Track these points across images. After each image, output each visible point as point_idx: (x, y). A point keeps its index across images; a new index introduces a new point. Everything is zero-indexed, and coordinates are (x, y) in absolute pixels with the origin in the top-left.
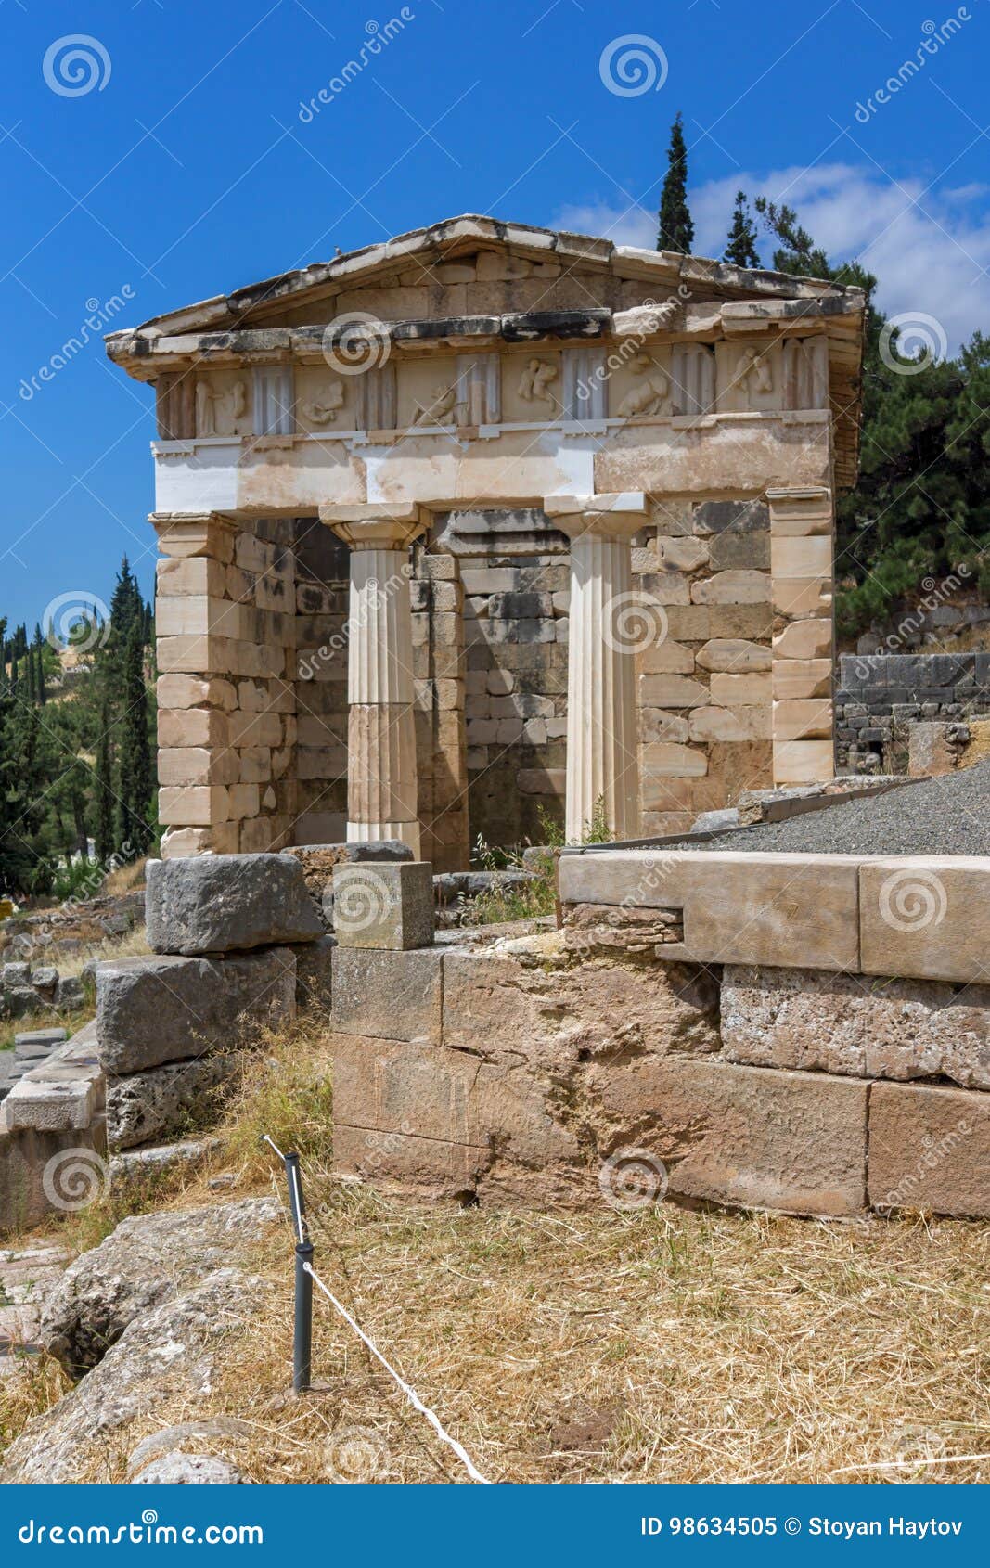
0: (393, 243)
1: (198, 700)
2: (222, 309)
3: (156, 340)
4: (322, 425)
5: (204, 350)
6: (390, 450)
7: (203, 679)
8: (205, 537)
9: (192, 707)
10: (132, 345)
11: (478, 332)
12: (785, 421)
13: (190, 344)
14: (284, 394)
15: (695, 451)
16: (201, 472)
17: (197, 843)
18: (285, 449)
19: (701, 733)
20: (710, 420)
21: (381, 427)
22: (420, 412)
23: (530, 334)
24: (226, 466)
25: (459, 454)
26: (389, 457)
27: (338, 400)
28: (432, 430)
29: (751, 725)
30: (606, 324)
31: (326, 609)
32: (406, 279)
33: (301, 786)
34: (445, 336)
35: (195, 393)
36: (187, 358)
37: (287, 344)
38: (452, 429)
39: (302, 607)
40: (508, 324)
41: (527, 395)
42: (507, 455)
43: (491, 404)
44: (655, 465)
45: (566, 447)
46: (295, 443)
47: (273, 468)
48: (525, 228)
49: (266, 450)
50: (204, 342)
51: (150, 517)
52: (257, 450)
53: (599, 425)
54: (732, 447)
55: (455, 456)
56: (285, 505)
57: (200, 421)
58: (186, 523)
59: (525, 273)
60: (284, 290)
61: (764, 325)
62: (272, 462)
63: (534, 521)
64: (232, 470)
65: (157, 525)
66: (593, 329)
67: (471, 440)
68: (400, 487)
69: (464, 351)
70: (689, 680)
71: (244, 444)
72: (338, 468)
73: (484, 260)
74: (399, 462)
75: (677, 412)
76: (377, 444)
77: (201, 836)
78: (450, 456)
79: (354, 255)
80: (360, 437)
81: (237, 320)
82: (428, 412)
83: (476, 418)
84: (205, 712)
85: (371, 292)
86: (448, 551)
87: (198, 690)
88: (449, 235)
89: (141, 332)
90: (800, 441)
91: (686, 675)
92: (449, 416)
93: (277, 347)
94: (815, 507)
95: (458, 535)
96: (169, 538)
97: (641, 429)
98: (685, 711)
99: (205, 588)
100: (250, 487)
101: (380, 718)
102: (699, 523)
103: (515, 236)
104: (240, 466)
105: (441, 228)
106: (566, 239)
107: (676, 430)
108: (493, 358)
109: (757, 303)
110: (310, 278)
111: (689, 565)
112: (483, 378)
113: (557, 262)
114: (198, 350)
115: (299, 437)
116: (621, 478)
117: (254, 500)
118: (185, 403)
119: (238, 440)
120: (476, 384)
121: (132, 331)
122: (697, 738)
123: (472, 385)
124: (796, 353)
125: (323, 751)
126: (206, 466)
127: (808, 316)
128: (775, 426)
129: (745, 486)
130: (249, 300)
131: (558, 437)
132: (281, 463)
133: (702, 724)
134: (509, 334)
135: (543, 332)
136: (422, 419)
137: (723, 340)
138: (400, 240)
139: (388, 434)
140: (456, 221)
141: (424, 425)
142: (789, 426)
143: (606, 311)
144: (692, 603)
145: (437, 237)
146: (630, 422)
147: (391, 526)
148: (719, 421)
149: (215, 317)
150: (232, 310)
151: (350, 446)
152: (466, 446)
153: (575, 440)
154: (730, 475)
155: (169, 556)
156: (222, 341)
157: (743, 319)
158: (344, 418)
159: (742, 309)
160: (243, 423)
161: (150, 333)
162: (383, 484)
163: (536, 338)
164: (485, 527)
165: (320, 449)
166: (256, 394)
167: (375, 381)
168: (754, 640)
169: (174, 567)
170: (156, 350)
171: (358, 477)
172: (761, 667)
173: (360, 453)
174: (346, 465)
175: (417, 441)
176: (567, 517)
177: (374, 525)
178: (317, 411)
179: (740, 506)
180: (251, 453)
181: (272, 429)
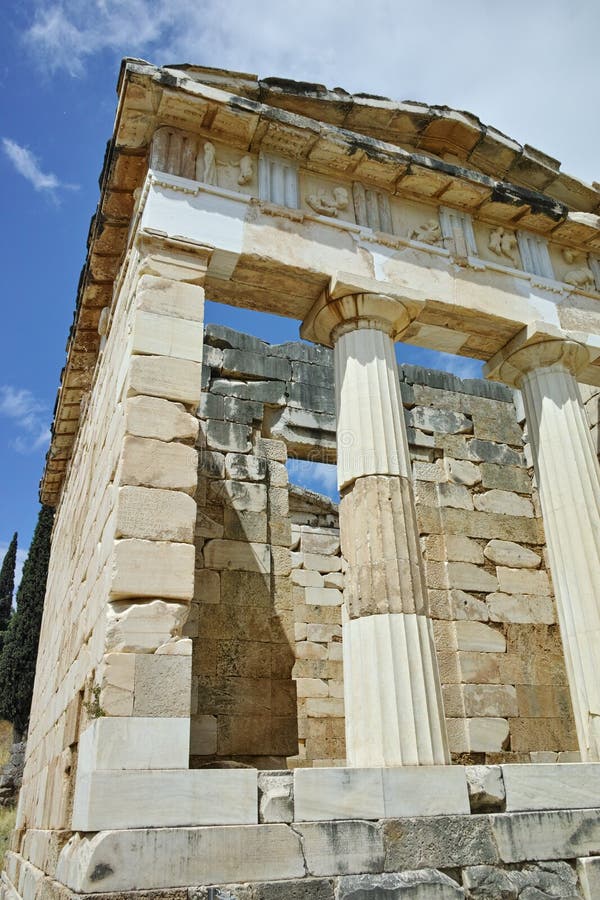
0: (404, 102)
1: (184, 433)
2: (254, 84)
3: (184, 80)
4: (326, 215)
5: (234, 105)
6: (393, 251)
7: (190, 411)
8: (202, 267)
9: (175, 440)
10: (157, 76)
11: (479, 181)
13: (224, 97)
14: (292, 181)
17: (172, 623)
18: (295, 220)
19: (497, 615)
21: (381, 229)
22: (416, 231)
23: (516, 199)
24: (233, 216)
25: (454, 275)
26: (392, 257)
27: (343, 202)
28: (428, 247)
29: (531, 610)
30: (565, 211)
34: (452, 174)
35: (201, 149)
36: (212, 110)
38: (446, 253)
40: (500, 187)
41: (498, 250)
42: (492, 286)
43: (472, 245)
45: (536, 294)
46: (305, 219)
47: (281, 232)
48: (500, 134)
50: (234, 99)
52: (267, 213)
53: (559, 286)
55: (450, 274)
56: (294, 265)
57: (204, 173)
58: (184, 248)
60: (314, 95)
62: (281, 227)
64: (239, 223)
65: (150, 241)
66: (558, 211)
67: (462, 266)
69: (448, 204)
70: (481, 570)
71: (252, 203)
72: (346, 252)
76: (382, 243)
77: (177, 615)
78: (447, 273)
80: (367, 232)
81: (269, 98)
82: (424, 234)
83: (462, 253)
84: (191, 451)
86: (281, 437)
87: (183, 422)
91: (479, 565)
92: (440, 243)
93: (308, 129)
95: (291, 427)
96: (159, 257)
97: (583, 297)
98: (482, 595)
99: (202, 316)
100: (258, 240)
101: (401, 491)
102: (471, 453)
104: (246, 220)
108: (469, 217)
110: (337, 96)
111: (471, 482)
112: (463, 227)
114: (228, 103)
115: (307, 215)
118: (188, 153)
119: (245, 198)
120: (458, 229)
121: (157, 65)
122: (495, 619)
123: (456, 229)
130: (280, 89)
131: (528, 285)
132: (289, 230)
133: (496, 608)
134: (500, 192)
135: (524, 200)
139: (389, 238)
141: (421, 242)
144: (475, 509)
145: (437, 112)
146: (577, 290)
149: (246, 87)
150: (261, 89)
151: (357, 236)
152: (458, 269)
153: (541, 290)
155: (158, 275)
156: (252, 105)
158: (345, 218)
160: (249, 190)
161: (177, 73)
162: (389, 276)
163: (518, 204)
164: (314, 424)
165: (329, 231)
166: (264, 171)
167: (374, 200)
168: (521, 544)
169: (163, 287)
170: (183, 86)
171: (366, 264)
172: (530, 565)
173: (366, 245)
174: (355, 251)
175: (417, 252)
176: (548, 344)
177: (389, 301)
178: (323, 204)
179: (496, 447)
180: (259, 212)
181: (279, 199)
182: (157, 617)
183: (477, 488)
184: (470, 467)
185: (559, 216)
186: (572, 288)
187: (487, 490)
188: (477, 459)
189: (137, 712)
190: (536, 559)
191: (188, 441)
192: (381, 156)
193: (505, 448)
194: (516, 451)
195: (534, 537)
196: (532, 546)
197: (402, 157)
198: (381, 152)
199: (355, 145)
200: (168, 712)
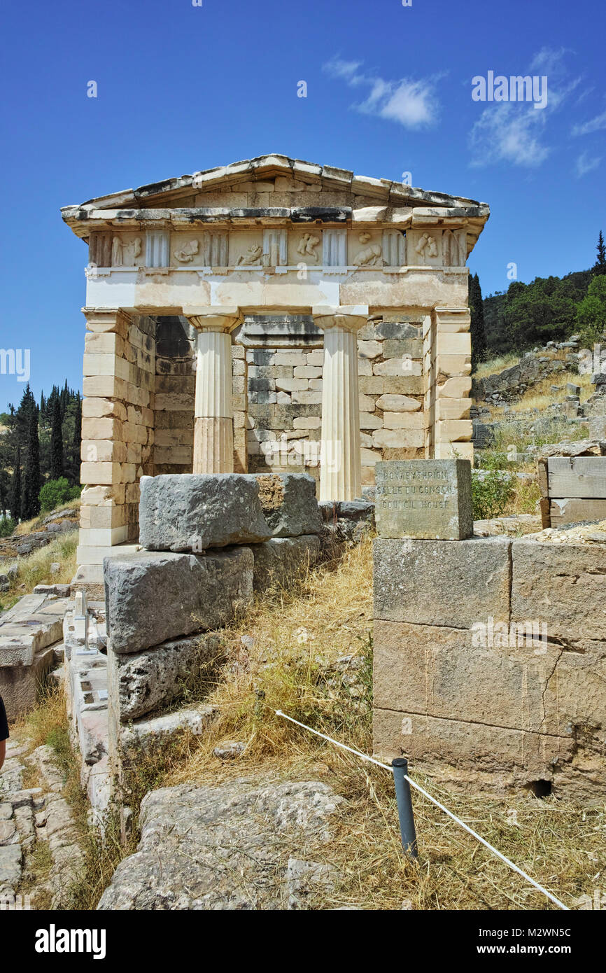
0: (230, 167)
1: (107, 412)
2: (131, 196)
3: (92, 211)
4: (185, 263)
5: (120, 218)
6: (224, 278)
7: (110, 401)
8: (115, 322)
9: (103, 416)
10: (77, 214)
11: (278, 216)
12: (444, 272)
13: (112, 214)
14: (164, 245)
15: (396, 285)
16: (114, 285)
17: (103, 495)
18: (164, 275)
19: (378, 443)
20: (403, 269)
21: (219, 265)
22: (242, 258)
23: (307, 218)
24: (130, 283)
25: (263, 282)
26: (223, 282)
27: (195, 250)
28: (248, 268)
29: (405, 439)
30: (349, 215)
31: (172, 372)
32: (235, 188)
33: (155, 468)
34: (259, 216)
35: (112, 243)
36: (109, 222)
37: (168, 217)
38: (260, 268)
39: (159, 371)
40: (295, 213)
41: (303, 251)
42: (291, 283)
43: (283, 256)
44: (373, 292)
45: (323, 280)
46: (170, 272)
47: (156, 285)
48: (305, 163)
49: (152, 275)
50: (120, 213)
51: (83, 310)
52: (147, 275)
53: (344, 269)
54: (417, 284)
55: (261, 283)
56: (162, 305)
57: (114, 259)
58: (104, 313)
59: (302, 189)
60: (168, 188)
61: (435, 220)
62: (156, 282)
63: (289, 329)
64: (132, 286)
65: (86, 314)
66: (342, 217)
67: (271, 274)
68: (229, 298)
69: (268, 227)
70: (372, 415)
71: (140, 271)
72: (194, 287)
73: (278, 180)
74: (228, 284)
75: (385, 264)
76: (216, 274)
77: (106, 491)
78: (259, 283)
79: (208, 172)
80: (207, 270)
81: (140, 203)
82: (247, 258)
83: (274, 263)
84: (111, 420)
85: (216, 194)
86: (241, 343)
87: (107, 407)
88: (263, 164)
89: (83, 207)
90: (453, 283)
91: (371, 412)
92: (259, 261)
93: (163, 218)
94: (461, 317)
95: (247, 335)
96: (93, 321)
97: (366, 272)
98: (370, 431)
99: (114, 350)
100: (143, 295)
101: (214, 425)
102: (377, 334)
103: (299, 167)
104: (137, 283)
105: (258, 160)
106: (328, 170)
107: (385, 274)
108: (284, 232)
109: (432, 208)
110: (183, 183)
111: (373, 355)
112: (278, 242)
113: (320, 184)
114: (116, 218)
115: (172, 269)
116: (355, 298)
117: (144, 302)
118: (106, 247)
119: (136, 269)
120: (274, 244)
121: (78, 206)
122: (377, 446)
123: (272, 245)
124: (450, 237)
125: (169, 449)
126: (117, 283)
127: (460, 217)
128: (440, 274)
129: (423, 305)
130: (147, 193)
131: (320, 275)
132: (161, 283)
133: (378, 439)
134: (295, 217)
135: (314, 217)
136: (243, 262)
137: (410, 229)
138: (234, 165)
139: (224, 269)
140: (267, 157)
141: (244, 265)
142: (447, 274)
143: (349, 209)
144: (374, 375)
145: (255, 165)
146: (360, 268)
147: (224, 318)
148: (408, 270)
149: (126, 201)
150: (136, 197)
151: (201, 275)
152: (268, 277)
153: (329, 276)
154: (415, 299)
155: (92, 331)
156: (130, 213)
157: (424, 216)
158: (198, 259)
159: (424, 211)
160: (139, 261)
161: (88, 208)
162: (220, 296)
163: (310, 220)
164: (262, 332)
165: (184, 276)
166: (148, 245)
167: (216, 241)
168: (407, 395)
169: (95, 338)
170: (91, 217)
171: (205, 292)
172: (411, 409)
173: (207, 278)
174: (198, 285)
175: (240, 273)
176: (325, 318)
177: (214, 318)
178: (183, 255)
179: (399, 326)
180: (144, 276)
181: (156, 263)
182: (98, 492)
183: (379, 359)
184: (374, 344)
185: (343, 221)
186: (356, 268)
187: (385, 359)
188: (381, 337)
189: (92, 527)
190: (417, 404)
191: (108, 416)
192: (209, 219)
193: (406, 326)
194: (415, 327)
195: (419, 389)
196: (416, 395)
197: (223, 216)
198: (209, 217)
199: (193, 218)
200: (103, 527)
